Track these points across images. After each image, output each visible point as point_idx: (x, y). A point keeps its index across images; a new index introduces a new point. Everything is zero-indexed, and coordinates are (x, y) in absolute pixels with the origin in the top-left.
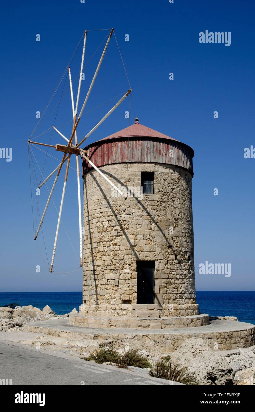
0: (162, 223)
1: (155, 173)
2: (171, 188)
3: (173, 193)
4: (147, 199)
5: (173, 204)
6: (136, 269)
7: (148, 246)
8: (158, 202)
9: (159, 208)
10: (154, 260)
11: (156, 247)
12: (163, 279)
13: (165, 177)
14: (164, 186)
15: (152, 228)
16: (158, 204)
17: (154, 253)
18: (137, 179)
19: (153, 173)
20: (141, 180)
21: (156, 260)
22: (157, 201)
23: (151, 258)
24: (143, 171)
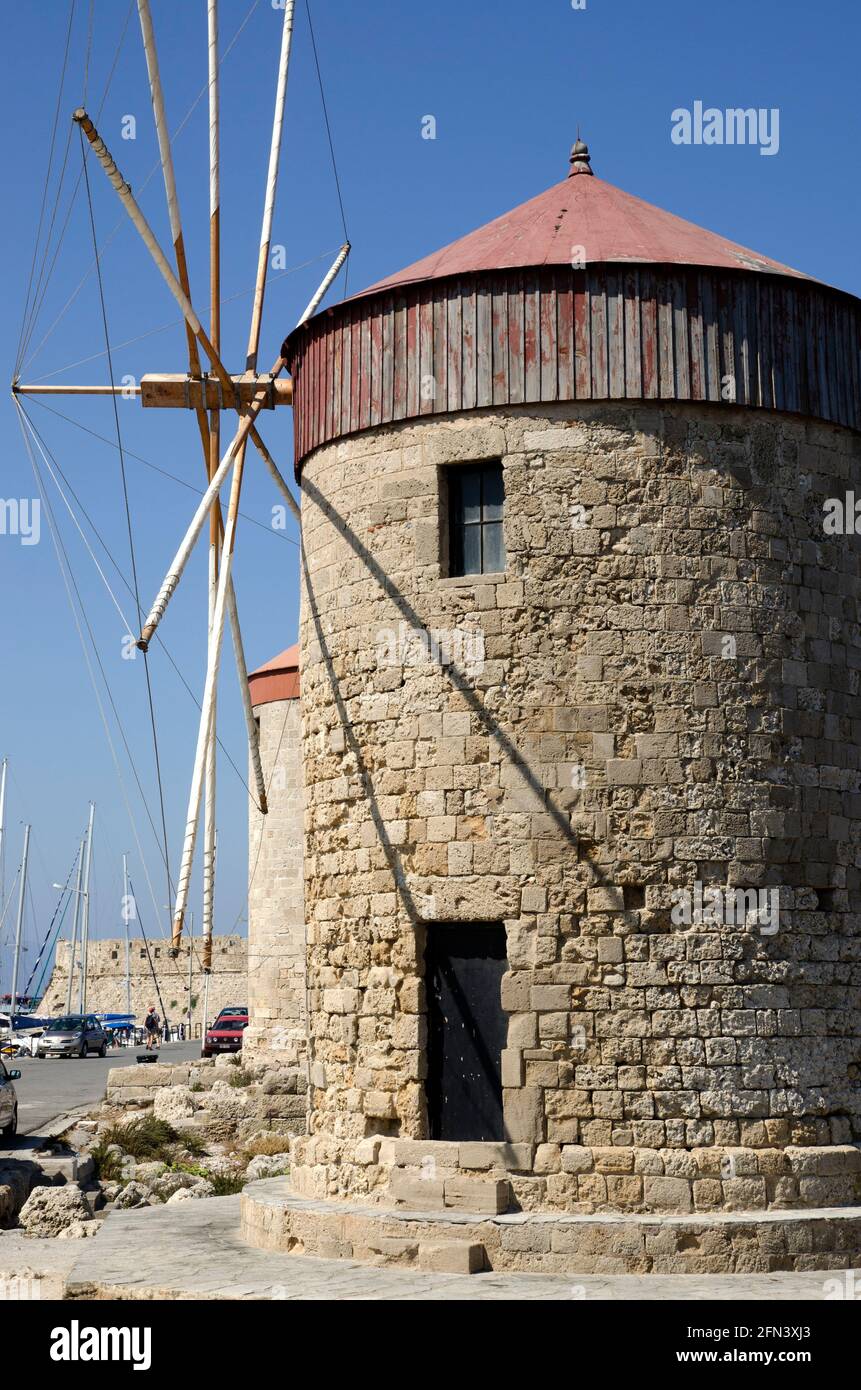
0: (542, 723)
1: (505, 462)
2: (603, 530)
3: (617, 553)
4: (461, 603)
5: (612, 615)
6: (414, 965)
7: (464, 847)
8: (520, 612)
9: (526, 643)
10: (494, 915)
11: (505, 848)
12: (540, 1013)
13: (564, 473)
14: (555, 523)
15: (487, 753)
16: (521, 622)
17: (498, 878)
18: (420, 505)
19: (493, 465)
20: (435, 511)
21: (506, 915)
22: (514, 611)
23: (481, 905)
24: (442, 459)
